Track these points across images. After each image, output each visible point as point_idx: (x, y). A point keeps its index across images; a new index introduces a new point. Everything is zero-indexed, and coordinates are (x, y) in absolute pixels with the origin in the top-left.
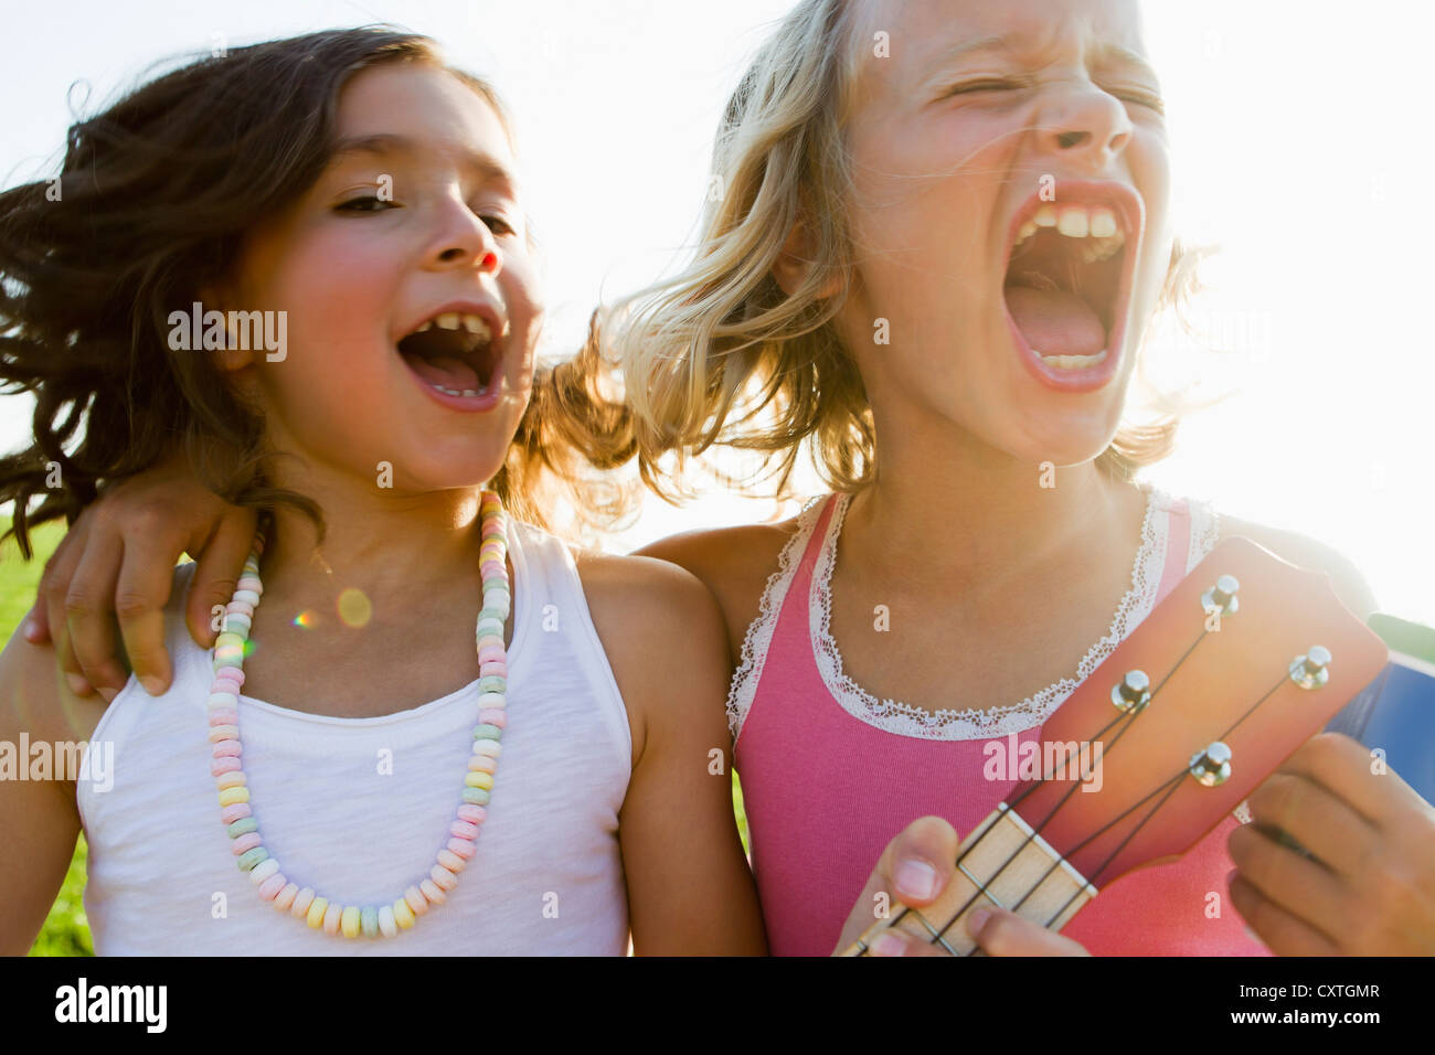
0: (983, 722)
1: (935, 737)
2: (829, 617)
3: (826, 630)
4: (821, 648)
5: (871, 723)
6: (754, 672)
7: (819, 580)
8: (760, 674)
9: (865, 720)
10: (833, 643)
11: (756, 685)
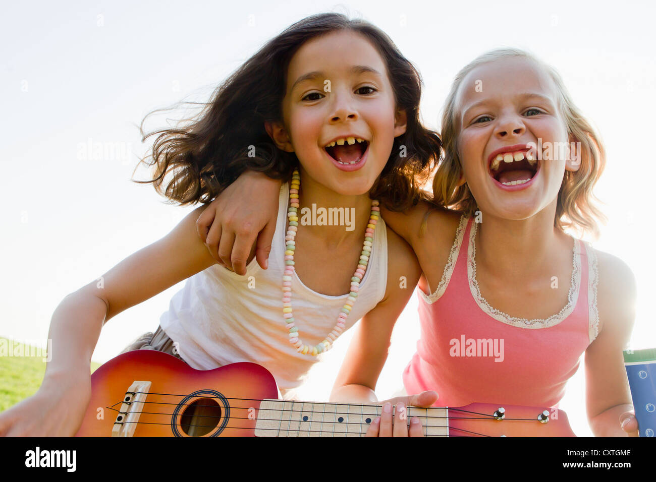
0: (528, 323)
1: (511, 324)
2: (475, 273)
3: (474, 278)
4: (472, 284)
5: (490, 315)
6: (445, 285)
7: (471, 257)
8: (447, 286)
9: (488, 314)
10: (477, 283)
11: (445, 290)
